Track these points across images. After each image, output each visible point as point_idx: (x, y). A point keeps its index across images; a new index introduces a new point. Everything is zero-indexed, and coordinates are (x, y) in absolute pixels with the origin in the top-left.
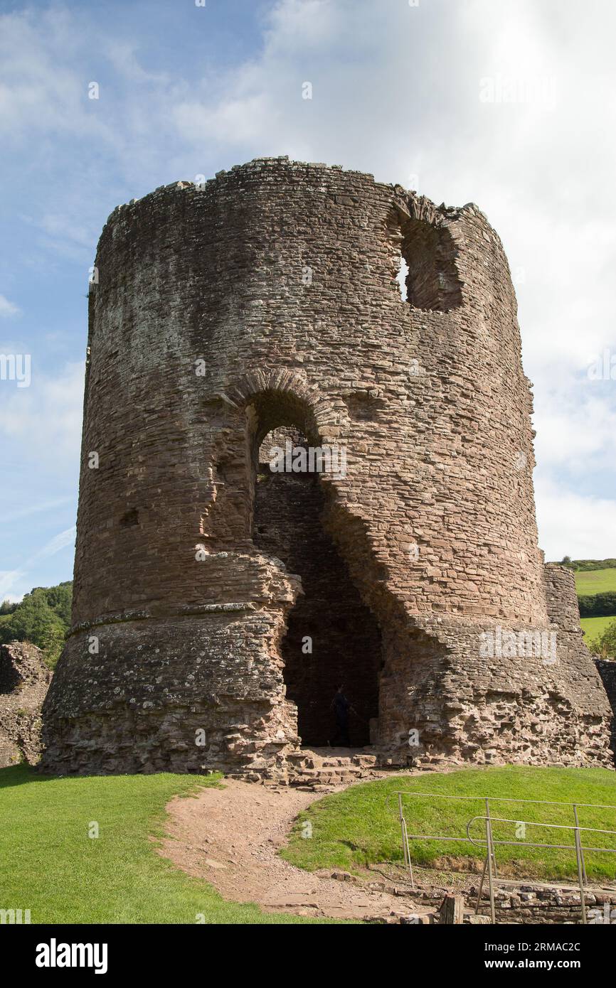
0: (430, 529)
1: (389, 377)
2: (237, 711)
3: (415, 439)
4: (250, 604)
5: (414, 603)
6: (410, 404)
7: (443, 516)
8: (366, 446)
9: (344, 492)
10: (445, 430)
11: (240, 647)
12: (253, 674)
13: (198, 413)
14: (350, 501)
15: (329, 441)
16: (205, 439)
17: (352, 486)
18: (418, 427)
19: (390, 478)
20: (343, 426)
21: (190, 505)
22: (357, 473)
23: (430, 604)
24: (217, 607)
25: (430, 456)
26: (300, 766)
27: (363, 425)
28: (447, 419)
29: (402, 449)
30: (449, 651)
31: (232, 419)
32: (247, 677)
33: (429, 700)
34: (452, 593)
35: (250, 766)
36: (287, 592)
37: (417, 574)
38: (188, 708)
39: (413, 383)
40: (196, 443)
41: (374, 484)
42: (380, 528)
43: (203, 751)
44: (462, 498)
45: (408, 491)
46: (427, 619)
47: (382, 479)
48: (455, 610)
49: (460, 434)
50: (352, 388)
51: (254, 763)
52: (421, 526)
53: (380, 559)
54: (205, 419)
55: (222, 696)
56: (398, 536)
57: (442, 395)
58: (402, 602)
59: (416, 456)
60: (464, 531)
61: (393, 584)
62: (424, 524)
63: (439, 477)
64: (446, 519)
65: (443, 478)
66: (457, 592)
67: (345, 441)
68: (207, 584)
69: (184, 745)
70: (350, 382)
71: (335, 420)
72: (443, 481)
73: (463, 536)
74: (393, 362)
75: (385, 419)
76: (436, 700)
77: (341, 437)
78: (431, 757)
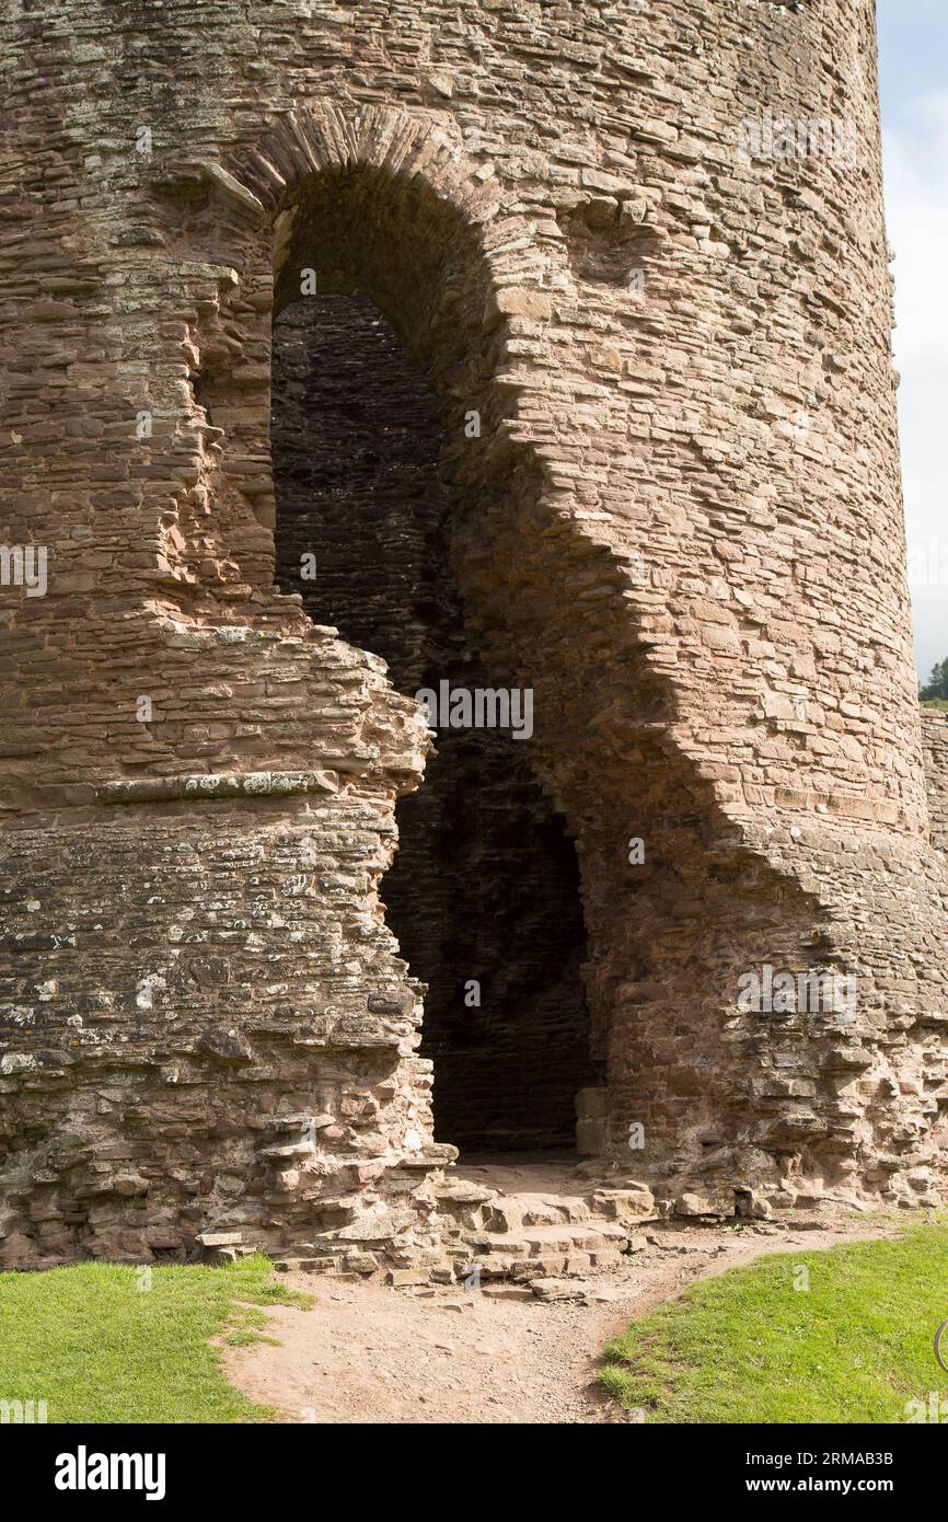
0: (767, 593)
1: (670, 170)
2: (298, 1078)
3: (731, 349)
4: (320, 775)
5: (738, 786)
6: (718, 253)
7: (793, 561)
8: (619, 354)
9: (567, 476)
10: (792, 333)
11: (302, 896)
12: (346, 974)
13: (138, 214)
14: (582, 501)
15: (527, 331)
16: (165, 295)
17: (587, 462)
18: (735, 317)
19: (676, 449)
20: (560, 292)
21: (124, 486)
22: (598, 427)
23: (772, 789)
24: (223, 783)
25: (765, 400)
26: (471, 1227)
27: (610, 296)
28: (796, 303)
29: (703, 372)
30: (823, 914)
31: (241, 245)
32: (330, 979)
33: (787, 1042)
34: (816, 763)
35: (347, 1232)
36: (409, 746)
37: (743, 709)
38: (151, 1070)
39: (725, 194)
40: (134, 305)
41: (640, 461)
42: (657, 583)
43: (194, 1195)
44: (829, 517)
45: (717, 488)
46: (769, 830)
47: (660, 450)
48: (823, 807)
49: (821, 346)
50: (583, 187)
51: (357, 1223)
52: (749, 583)
53: (657, 663)
54: (159, 235)
55: (259, 1036)
56: (698, 604)
57: (785, 238)
58: (709, 783)
59: (734, 396)
60: (835, 603)
61: (689, 733)
62: (755, 579)
63: (783, 457)
64: (800, 569)
65: (791, 461)
66: (828, 762)
67: (566, 334)
68: (184, 715)
69: (135, 1178)
70: (576, 171)
71: (539, 275)
72: (792, 467)
73: (831, 616)
74: (679, 128)
75: (662, 286)
76: (804, 1044)
77: (557, 322)
78: (795, 1192)
